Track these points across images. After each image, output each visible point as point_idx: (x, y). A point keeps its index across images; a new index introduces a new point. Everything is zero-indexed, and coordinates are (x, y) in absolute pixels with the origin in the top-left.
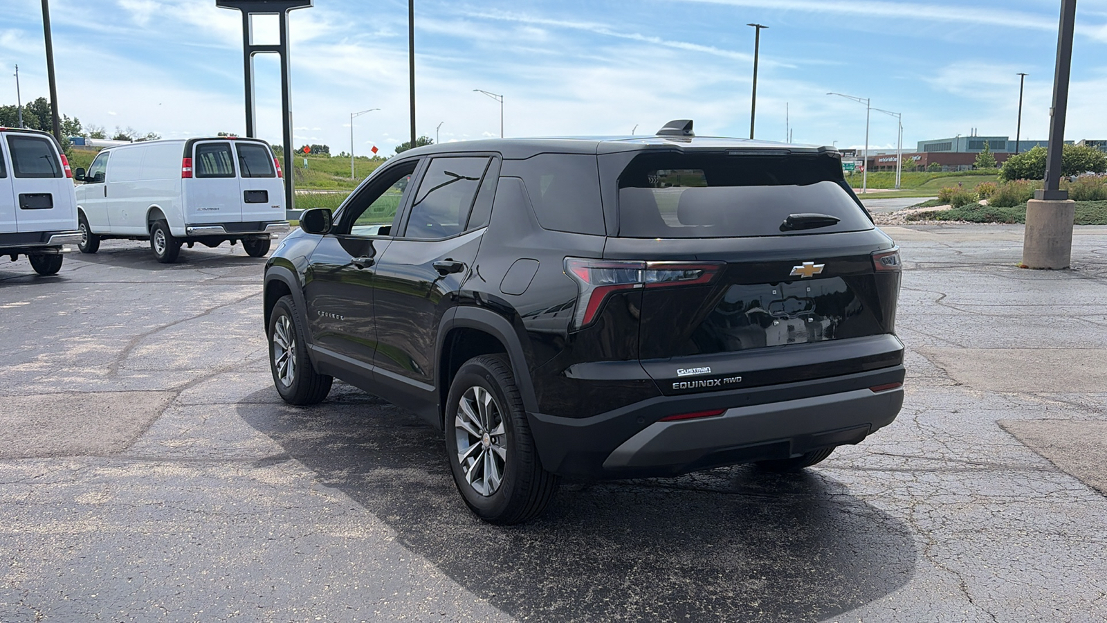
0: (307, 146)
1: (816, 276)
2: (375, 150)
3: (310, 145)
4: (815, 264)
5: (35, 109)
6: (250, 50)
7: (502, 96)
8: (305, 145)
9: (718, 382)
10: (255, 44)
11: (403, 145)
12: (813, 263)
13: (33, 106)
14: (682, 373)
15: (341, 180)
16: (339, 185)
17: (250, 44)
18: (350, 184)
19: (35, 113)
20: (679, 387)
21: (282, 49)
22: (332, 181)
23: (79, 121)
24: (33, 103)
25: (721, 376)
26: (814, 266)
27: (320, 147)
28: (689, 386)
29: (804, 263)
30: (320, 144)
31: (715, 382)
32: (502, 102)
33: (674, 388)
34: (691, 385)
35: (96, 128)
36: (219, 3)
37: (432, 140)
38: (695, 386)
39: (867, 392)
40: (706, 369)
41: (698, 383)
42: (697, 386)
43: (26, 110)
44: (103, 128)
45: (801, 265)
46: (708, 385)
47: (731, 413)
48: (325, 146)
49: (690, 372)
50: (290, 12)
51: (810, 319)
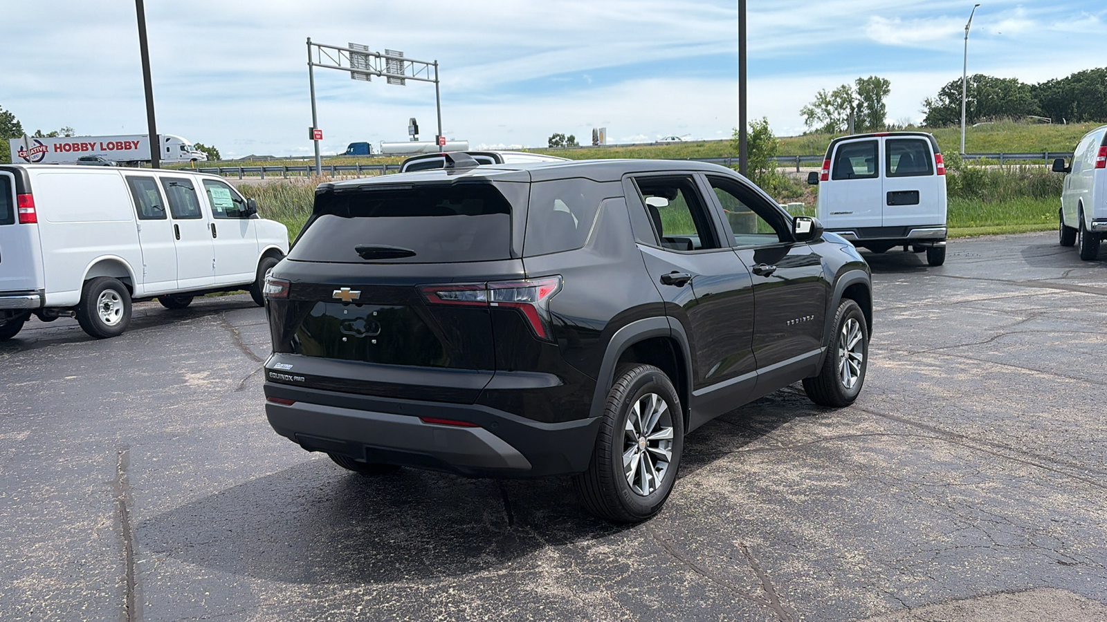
1: (355, 302)
4: (351, 290)
9: (291, 378)
12: (349, 289)
14: (277, 366)
25: (293, 374)
26: (351, 292)
29: (342, 289)
31: (289, 378)
38: (279, 378)
39: (416, 421)
41: (281, 376)
45: (340, 290)
46: (286, 379)
47: (297, 405)
49: (281, 367)
51: (373, 341)
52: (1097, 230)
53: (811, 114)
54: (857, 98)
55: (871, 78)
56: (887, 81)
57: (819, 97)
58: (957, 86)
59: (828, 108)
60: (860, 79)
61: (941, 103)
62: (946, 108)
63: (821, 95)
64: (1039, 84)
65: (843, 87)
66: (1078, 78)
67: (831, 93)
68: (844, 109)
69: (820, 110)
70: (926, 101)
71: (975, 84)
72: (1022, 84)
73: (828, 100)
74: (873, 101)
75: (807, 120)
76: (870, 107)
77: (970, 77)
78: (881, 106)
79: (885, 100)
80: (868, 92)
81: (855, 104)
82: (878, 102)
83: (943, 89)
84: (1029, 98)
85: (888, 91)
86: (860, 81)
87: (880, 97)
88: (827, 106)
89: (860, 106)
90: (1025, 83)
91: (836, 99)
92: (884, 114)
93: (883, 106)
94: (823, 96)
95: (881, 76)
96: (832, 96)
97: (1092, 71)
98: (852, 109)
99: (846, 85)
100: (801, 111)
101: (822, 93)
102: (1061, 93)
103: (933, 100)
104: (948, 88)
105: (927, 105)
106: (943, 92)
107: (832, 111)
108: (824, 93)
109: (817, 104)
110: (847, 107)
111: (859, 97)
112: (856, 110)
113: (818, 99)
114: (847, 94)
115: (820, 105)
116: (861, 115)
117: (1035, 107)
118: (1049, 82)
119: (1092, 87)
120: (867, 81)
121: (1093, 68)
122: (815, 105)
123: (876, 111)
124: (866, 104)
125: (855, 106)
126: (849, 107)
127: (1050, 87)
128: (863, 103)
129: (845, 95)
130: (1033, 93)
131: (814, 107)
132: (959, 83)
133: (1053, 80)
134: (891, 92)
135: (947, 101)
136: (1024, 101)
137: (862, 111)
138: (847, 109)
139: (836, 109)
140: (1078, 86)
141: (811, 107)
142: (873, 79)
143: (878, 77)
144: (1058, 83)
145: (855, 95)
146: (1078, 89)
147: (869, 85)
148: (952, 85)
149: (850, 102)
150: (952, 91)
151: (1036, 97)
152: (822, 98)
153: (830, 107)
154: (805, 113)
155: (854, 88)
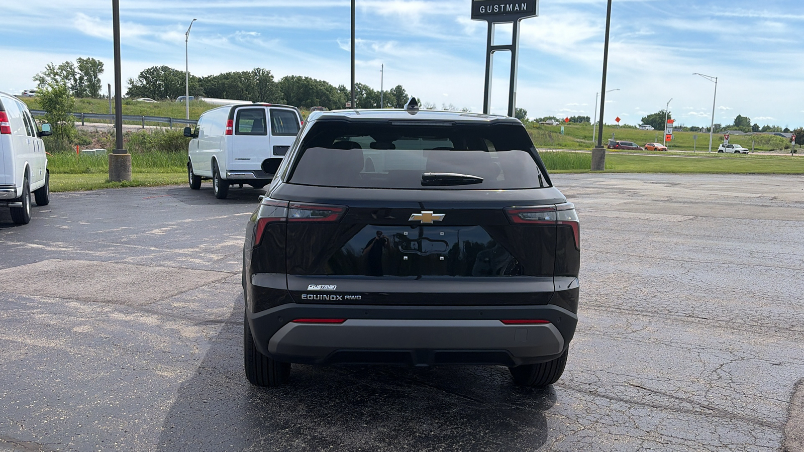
0: (574, 117)
2: (618, 120)
3: (576, 117)
4: (434, 213)
5: (395, 93)
6: (491, 49)
7: (716, 78)
8: (573, 117)
9: (340, 298)
10: (495, 45)
11: (648, 116)
12: (432, 212)
13: (394, 91)
14: (311, 288)
15: (582, 142)
16: (580, 146)
17: (492, 45)
18: (589, 145)
19: (394, 95)
20: (307, 297)
21: (512, 48)
22: (574, 143)
23: (421, 100)
24: (394, 89)
25: (343, 294)
26: (433, 215)
27: (584, 118)
28: (315, 298)
29: (422, 212)
30: (584, 116)
31: (337, 298)
32: (716, 83)
33: (302, 298)
34: (317, 297)
35: (430, 105)
36: (473, 17)
37: (670, 112)
38: (320, 299)
39: (497, 323)
40: (332, 287)
41: (323, 297)
42: (321, 299)
43: (390, 94)
44: (434, 105)
45: (421, 213)
46: (331, 299)
47: (349, 323)
48: (587, 117)
49: (319, 288)
50: (522, 21)
51: (441, 258)
52: (230, 178)
53: (42, 81)
54: (79, 74)
55: (89, 59)
56: (102, 63)
57: (48, 68)
58: (151, 72)
59: (56, 78)
60: (80, 58)
61: (141, 83)
62: (144, 87)
63: (50, 67)
64: (203, 77)
65: (67, 62)
66: (227, 76)
67: (57, 67)
68: (69, 80)
69: (50, 78)
70: (130, 80)
71: (163, 73)
72: (193, 76)
73: (55, 71)
74: (91, 76)
75: (39, 85)
76: (90, 80)
77: (159, 67)
78: (97, 81)
79: (100, 76)
80: (87, 69)
81: (77, 77)
82: (95, 78)
83: (142, 73)
84: (198, 86)
85: (103, 70)
86: (80, 60)
87: (97, 74)
88: (54, 76)
89: (81, 79)
90: (195, 76)
91: (62, 71)
92: (100, 87)
93: (99, 81)
94: (52, 68)
95: (96, 59)
96: (59, 69)
97: (234, 73)
98: (75, 80)
99: (69, 61)
100: (34, 77)
101: (51, 66)
102: (216, 85)
103: (135, 80)
104: (145, 73)
105: (131, 84)
106: (142, 76)
107: (59, 80)
108: (53, 65)
109: (47, 73)
110: (71, 79)
111: (80, 72)
112: (78, 81)
113: (47, 70)
114: (71, 68)
115: (50, 75)
116: (82, 86)
117: (202, 93)
118: (209, 76)
119: (235, 84)
120: (86, 61)
121: (235, 72)
122: (46, 75)
123: (94, 83)
124: (86, 78)
125: (78, 79)
126: (73, 79)
127: (210, 81)
128: (83, 76)
129: (69, 69)
130: (200, 83)
131: (44, 76)
132: (152, 71)
133: (211, 76)
134: (104, 71)
135: (145, 83)
136: (195, 88)
137: (83, 83)
138: (71, 80)
139: (63, 79)
140: (226, 81)
141: (42, 75)
142: (91, 60)
143: (94, 58)
144: (215, 78)
145: (77, 70)
146: (227, 84)
147: (87, 63)
148: (147, 71)
149: (74, 75)
150: (148, 75)
151: (202, 86)
152: (51, 69)
153: (57, 77)
154: (37, 79)
155: (76, 65)
